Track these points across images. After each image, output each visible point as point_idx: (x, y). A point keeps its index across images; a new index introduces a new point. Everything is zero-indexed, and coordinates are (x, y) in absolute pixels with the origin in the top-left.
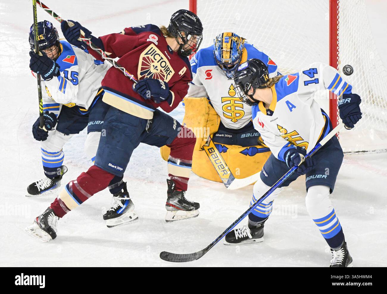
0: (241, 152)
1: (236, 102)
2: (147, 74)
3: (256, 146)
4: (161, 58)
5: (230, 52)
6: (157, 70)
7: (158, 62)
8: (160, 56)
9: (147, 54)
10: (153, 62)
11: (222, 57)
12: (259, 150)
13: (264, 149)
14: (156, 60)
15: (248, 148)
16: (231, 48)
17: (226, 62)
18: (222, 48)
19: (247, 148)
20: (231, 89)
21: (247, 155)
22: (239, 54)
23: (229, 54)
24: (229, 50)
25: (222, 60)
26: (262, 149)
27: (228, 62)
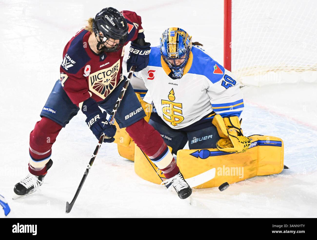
0: (191, 154)
1: (175, 107)
2: (106, 89)
3: (209, 149)
4: (103, 73)
5: (176, 45)
6: (109, 79)
7: (105, 77)
8: (101, 73)
9: (92, 84)
10: (101, 81)
11: (169, 52)
12: (211, 153)
13: (219, 152)
14: (102, 78)
15: (200, 150)
16: (177, 42)
17: (173, 56)
18: (168, 42)
19: (198, 151)
20: (170, 94)
21: (198, 158)
22: (186, 48)
23: (176, 47)
24: (176, 43)
25: (169, 55)
26: (217, 153)
27: (175, 56)
